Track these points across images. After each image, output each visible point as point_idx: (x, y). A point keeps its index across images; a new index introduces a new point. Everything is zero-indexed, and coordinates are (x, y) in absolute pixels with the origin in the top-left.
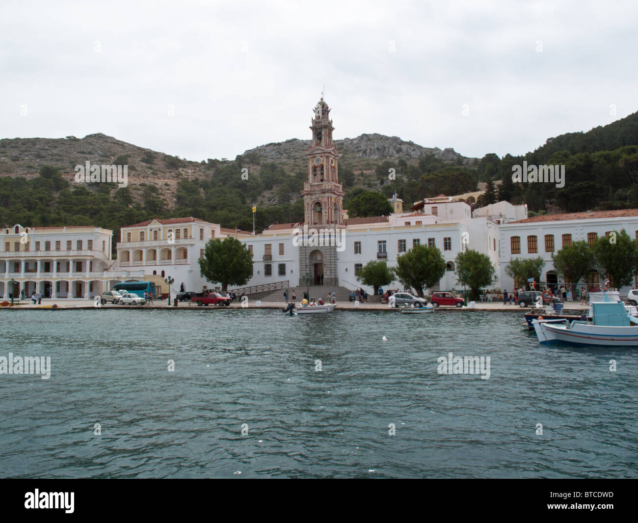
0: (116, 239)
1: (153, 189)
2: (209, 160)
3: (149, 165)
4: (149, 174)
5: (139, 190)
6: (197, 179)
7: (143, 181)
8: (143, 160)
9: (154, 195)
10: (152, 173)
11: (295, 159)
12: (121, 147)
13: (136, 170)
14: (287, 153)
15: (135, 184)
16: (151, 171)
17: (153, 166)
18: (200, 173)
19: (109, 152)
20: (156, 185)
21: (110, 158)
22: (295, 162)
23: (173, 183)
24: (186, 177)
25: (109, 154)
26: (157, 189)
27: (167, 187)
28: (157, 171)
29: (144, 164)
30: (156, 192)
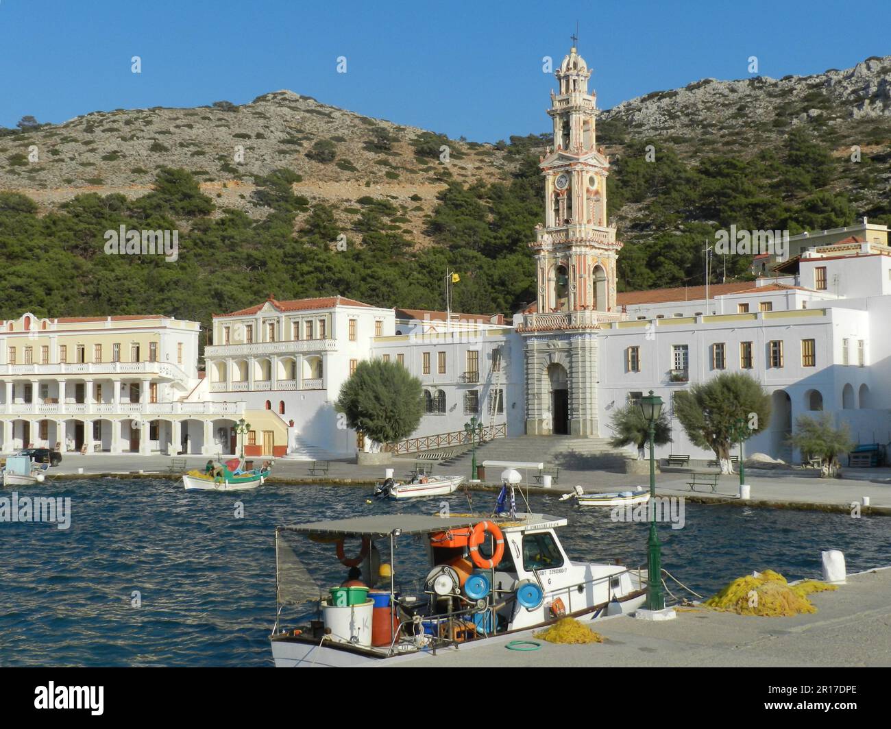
0: (206, 339)
1: (385, 207)
2: (512, 138)
3: (382, 156)
4: (380, 177)
5: (355, 211)
6: (481, 184)
7: (365, 192)
8: (370, 146)
9: (386, 220)
10: (389, 175)
11: (704, 127)
12: (326, 119)
13: (353, 169)
14: (687, 115)
15: (348, 200)
16: (385, 169)
17: (391, 159)
18: (493, 170)
19: (299, 131)
20: (392, 201)
21: (301, 145)
22: (705, 133)
23: (430, 193)
24: (460, 179)
25: (300, 136)
26: (395, 209)
27: (417, 204)
28: (395, 168)
29: (371, 155)
30: (389, 215)
